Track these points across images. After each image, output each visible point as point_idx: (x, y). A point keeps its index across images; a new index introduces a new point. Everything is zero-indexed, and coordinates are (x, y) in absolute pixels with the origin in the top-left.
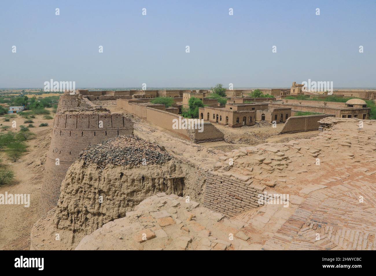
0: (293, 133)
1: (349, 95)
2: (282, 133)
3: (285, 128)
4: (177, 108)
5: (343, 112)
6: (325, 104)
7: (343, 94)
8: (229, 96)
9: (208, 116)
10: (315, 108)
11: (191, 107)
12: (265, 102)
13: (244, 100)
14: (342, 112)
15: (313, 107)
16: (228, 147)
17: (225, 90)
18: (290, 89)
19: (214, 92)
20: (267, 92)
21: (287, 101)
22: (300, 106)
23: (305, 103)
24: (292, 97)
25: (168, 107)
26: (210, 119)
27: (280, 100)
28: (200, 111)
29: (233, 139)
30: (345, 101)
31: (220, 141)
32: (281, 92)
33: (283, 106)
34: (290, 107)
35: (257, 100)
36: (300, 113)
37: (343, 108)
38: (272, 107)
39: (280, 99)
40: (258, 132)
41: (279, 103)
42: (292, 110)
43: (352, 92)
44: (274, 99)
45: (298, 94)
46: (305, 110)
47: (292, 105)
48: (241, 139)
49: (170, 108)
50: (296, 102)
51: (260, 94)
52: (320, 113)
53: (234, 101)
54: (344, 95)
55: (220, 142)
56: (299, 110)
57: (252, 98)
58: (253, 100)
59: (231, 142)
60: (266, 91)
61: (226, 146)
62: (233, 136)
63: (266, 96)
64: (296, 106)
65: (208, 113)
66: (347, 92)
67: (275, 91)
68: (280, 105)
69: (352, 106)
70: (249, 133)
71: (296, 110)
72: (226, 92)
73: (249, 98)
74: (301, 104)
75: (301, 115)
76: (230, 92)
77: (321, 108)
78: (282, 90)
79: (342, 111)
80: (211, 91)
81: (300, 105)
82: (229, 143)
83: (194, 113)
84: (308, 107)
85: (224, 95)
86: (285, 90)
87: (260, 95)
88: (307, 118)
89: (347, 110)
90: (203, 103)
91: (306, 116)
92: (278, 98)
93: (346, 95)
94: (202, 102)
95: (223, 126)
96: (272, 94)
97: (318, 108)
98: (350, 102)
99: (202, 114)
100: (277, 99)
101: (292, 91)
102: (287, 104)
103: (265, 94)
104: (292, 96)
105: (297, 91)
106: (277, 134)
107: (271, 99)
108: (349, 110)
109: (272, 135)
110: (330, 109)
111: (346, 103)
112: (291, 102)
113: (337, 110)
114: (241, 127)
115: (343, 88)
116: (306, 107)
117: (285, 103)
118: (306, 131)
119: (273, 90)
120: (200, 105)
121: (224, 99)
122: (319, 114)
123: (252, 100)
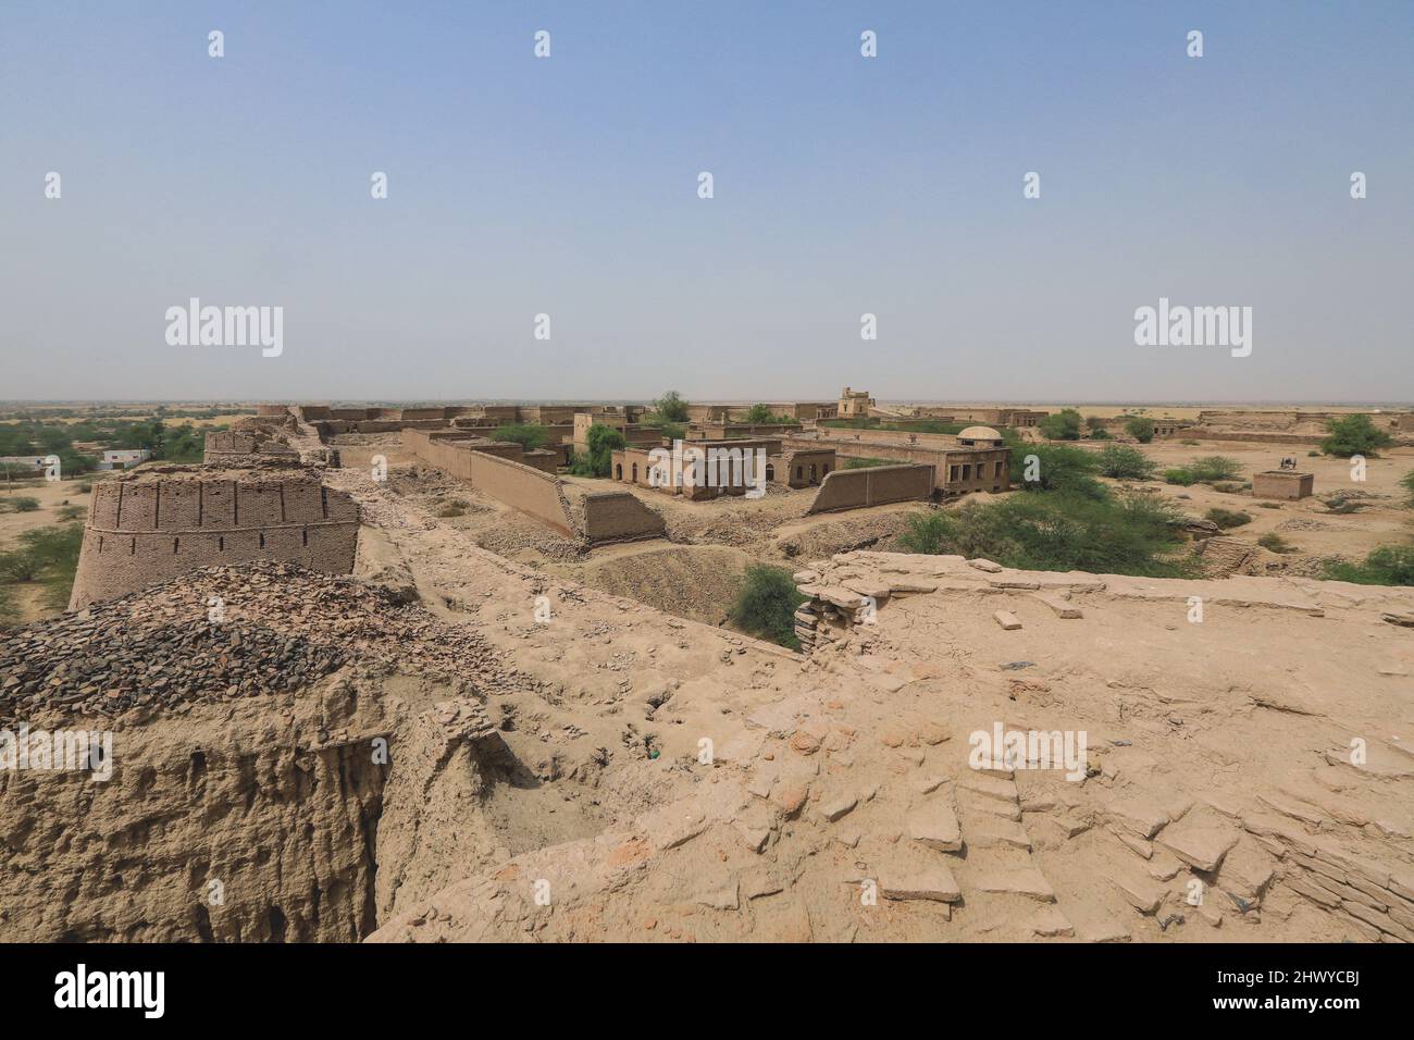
0: (839, 511)
1: (964, 417)
2: (812, 513)
3: (819, 500)
4: (554, 453)
5: (953, 458)
6: (913, 439)
7: (953, 414)
8: (695, 421)
9: (635, 471)
10: (890, 448)
11: (593, 449)
12: (777, 436)
13: (727, 431)
14: (949, 458)
15: (884, 447)
16: (675, 556)
17: (685, 407)
18: (836, 405)
19: (659, 412)
20: (786, 410)
21: (827, 433)
22: (857, 444)
23: (868, 437)
24: (839, 423)
25: (533, 450)
26: (638, 479)
27: (812, 431)
28: (615, 460)
29: (691, 531)
30: (955, 431)
31: (654, 538)
32: (818, 411)
33: (817, 446)
34: (832, 447)
35: (759, 431)
36: (855, 463)
37: (953, 449)
38: (790, 447)
39: (815, 427)
40: (756, 511)
41: (807, 437)
42: (837, 454)
43: (970, 410)
44: (797, 428)
45: (855, 414)
46: (867, 454)
47: (838, 442)
48: (710, 531)
49: (537, 452)
50: (847, 435)
51: (766, 415)
52: (902, 460)
53: (704, 434)
54: (953, 418)
55: (654, 542)
56: (853, 453)
57: (746, 426)
58: (748, 430)
59: (684, 541)
60: (784, 407)
61: (670, 552)
62: (691, 525)
63: (780, 420)
64: (848, 445)
65: (635, 465)
66: (960, 410)
67: (804, 409)
68: (810, 441)
69: (969, 442)
70: (733, 515)
71: (846, 454)
72: (690, 412)
73: (740, 426)
74: (858, 438)
75: (856, 467)
76: (698, 412)
77: (904, 450)
78: (820, 406)
79: (950, 454)
80: (653, 409)
81: (857, 441)
82: (680, 543)
83: (600, 463)
84: (874, 447)
85: (684, 419)
86: (827, 406)
87: (767, 418)
88: (871, 473)
89: (960, 454)
90: (624, 438)
91: (869, 469)
92: (808, 424)
93: (958, 416)
94: (623, 435)
95: (669, 497)
96: (798, 415)
97: (897, 449)
98: (966, 434)
99: (619, 467)
100: (806, 428)
101: (841, 409)
102: (827, 438)
103: (779, 414)
104: (841, 419)
105: (851, 409)
106: (801, 514)
107: (789, 428)
108: (965, 454)
109: (789, 519)
110: (922, 450)
111: (958, 436)
112: (836, 434)
113: (940, 453)
114: (713, 498)
115: (953, 403)
116: (869, 446)
117: (823, 437)
118: (871, 506)
119: (798, 406)
120: (617, 445)
121: (681, 426)
122: (898, 463)
123: (746, 429)
